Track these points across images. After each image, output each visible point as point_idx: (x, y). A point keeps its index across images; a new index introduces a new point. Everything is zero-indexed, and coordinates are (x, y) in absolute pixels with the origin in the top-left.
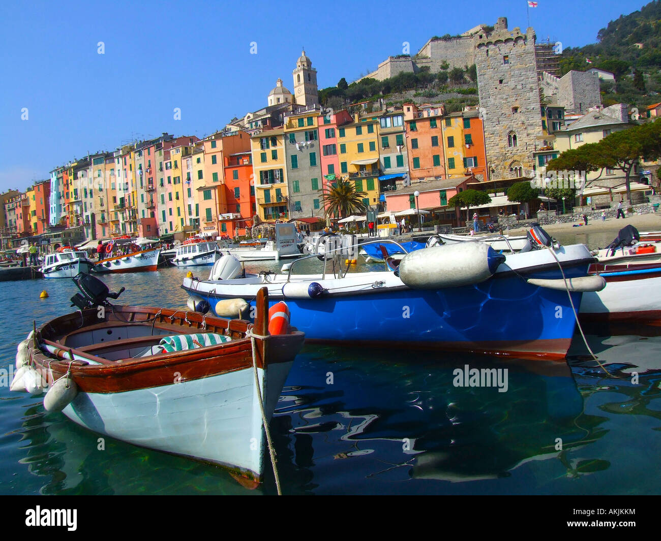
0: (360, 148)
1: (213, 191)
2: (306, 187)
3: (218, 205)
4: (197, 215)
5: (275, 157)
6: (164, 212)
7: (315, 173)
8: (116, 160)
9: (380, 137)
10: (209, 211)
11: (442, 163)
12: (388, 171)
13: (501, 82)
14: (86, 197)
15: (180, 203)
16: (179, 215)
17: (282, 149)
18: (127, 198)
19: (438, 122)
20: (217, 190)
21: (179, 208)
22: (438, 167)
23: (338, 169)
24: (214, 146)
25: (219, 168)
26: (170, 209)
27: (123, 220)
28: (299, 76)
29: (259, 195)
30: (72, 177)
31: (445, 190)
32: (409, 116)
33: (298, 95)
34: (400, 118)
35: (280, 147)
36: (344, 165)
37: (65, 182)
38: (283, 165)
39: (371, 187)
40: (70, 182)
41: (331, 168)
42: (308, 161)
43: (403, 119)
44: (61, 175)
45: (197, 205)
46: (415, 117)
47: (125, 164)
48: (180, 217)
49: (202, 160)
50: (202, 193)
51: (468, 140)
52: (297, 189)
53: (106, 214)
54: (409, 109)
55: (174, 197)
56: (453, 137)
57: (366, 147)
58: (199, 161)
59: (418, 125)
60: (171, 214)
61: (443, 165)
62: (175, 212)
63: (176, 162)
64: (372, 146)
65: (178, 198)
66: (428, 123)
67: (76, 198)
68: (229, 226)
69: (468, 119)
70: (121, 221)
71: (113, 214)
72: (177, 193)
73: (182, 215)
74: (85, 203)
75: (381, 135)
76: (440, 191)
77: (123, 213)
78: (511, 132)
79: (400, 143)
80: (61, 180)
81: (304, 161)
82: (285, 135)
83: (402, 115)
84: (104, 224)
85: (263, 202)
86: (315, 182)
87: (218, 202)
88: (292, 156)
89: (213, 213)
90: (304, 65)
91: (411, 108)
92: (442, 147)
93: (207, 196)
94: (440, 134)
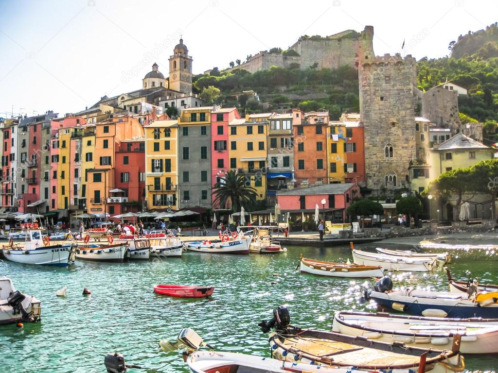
0: (250, 147)
1: (103, 174)
2: (195, 178)
3: (107, 188)
4: (84, 195)
5: (167, 147)
6: (46, 189)
7: (205, 166)
9: (269, 138)
10: (97, 193)
11: (324, 167)
12: (273, 169)
15: (65, 182)
16: (63, 193)
17: (175, 141)
19: (324, 129)
20: (108, 173)
21: (63, 188)
22: (321, 170)
23: (227, 164)
24: (107, 130)
25: (109, 152)
26: (54, 187)
29: (150, 183)
31: (334, 195)
32: (298, 121)
34: (289, 122)
35: (173, 139)
36: (233, 161)
38: (174, 155)
39: (259, 184)
41: (221, 164)
42: (198, 154)
43: (291, 123)
45: (84, 186)
46: (302, 123)
48: (63, 196)
49: (93, 143)
52: (186, 179)
54: (297, 115)
55: (59, 175)
56: (336, 145)
57: (256, 146)
58: (89, 143)
59: (305, 129)
60: (54, 192)
61: (326, 168)
62: (59, 190)
63: (64, 142)
64: (261, 146)
65: (63, 177)
66: (313, 130)
68: (118, 208)
69: (351, 129)
72: (63, 172)
73: (67, 194)
75: (270, 136)
76: (330, 195)
78: (389, 144)
81: (195, 154)
82: (179, 128)
83: (291, 119)
85: (153, 188)
86: (204, 175)
87: (107, 186)
88: (184, 148)
89: (102, 195)
91: (300, 114)
92: (325, 152)
93: (97, 179)
94: (325, 140)
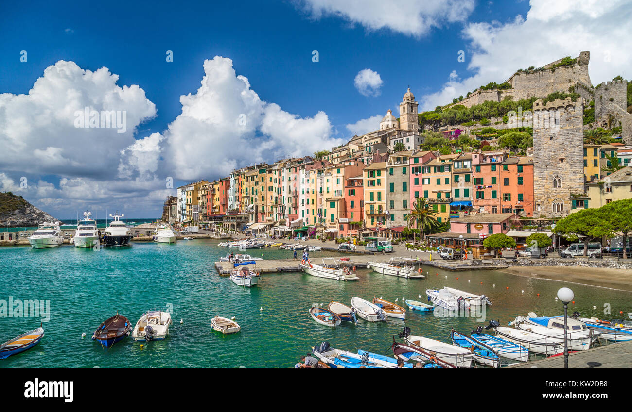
0: (438, 182)
1: (336, 203)
2: (399, 205)
3: (339, 212)
4: (325, 216)
5: (379, 183)
6: (303, 211)
7: (406, 196)
8: (274, 172)
9: (453, 175)
10: (333, 215)
11: (498, 197)
12: (456, 199)
13: (551, 139)
14: (253, 194)
15: (314, 207)
16: (313, 214)
18: (279, 198)
19: (498, 167)
20: (339, 202)
21: (313, 210)
22: (495, 199)
23: (422, 195)
24: (339, 172)
25: (341, 187)
26: (308, 210)
27: (276, 212)
28: (404, 108)
29: (366, 208)
30: (244, 180)
31: (492, 224)
32: (476, 161)
33: (403, 122)
34: (469, 162)
35: (383, 177)
36: (426, 193)
37: (240, 182)
38: (383, 189)
39: (443, 210)
40: (243, 183)
41: (417, 194)
42: (401, 188)
43: (471, 163)
44: (237, 177)
45: (325, 210)
46: (480, 162)
47: (280, 176)
48: (314, 216)
49: (330, 180)
50: (329, 203)
51: (520, 181)
52: (392, 206)
53: (265, 207)
54: (476, 156)
55: (310, 202)
56: (508, 178)
57: (443, 181)
58: (328, 181)
59: (482, 168)
60: (308, 213)
61: (499, 197)
62: (311, 212)
63: (313, 179)
64: (447, 181)
65: (313, 204)
66: (489, 167)
67: (247, 194)
68: (346, 226)
69: (522, 165)
70: (275, 212)
71: (270, 207)
72: (313, 200)
73: (315, 215)
74: (252, 198)
75: (454, 174)
76: (489, 224)
77: (276, 207)
78: (557, 177)
79: (467, 179)
80: (237, 180)
81: (399, 188)
82: (386, 169)
83: (470, 160)
84: (263, 213)
85: (369, 213)
86: (405, 202)
87: (339, 210)
88: (390, 184)
89: (336, 217)
90: (408, 100)
91: (478, 155)
92: (499, 185)
93: (333, 205)
94: (499, 176)
